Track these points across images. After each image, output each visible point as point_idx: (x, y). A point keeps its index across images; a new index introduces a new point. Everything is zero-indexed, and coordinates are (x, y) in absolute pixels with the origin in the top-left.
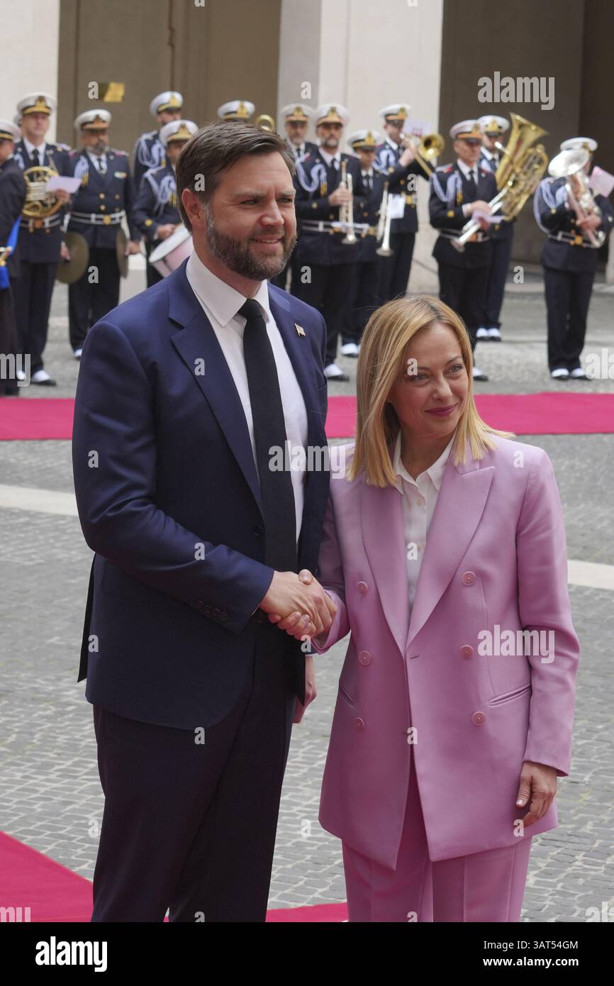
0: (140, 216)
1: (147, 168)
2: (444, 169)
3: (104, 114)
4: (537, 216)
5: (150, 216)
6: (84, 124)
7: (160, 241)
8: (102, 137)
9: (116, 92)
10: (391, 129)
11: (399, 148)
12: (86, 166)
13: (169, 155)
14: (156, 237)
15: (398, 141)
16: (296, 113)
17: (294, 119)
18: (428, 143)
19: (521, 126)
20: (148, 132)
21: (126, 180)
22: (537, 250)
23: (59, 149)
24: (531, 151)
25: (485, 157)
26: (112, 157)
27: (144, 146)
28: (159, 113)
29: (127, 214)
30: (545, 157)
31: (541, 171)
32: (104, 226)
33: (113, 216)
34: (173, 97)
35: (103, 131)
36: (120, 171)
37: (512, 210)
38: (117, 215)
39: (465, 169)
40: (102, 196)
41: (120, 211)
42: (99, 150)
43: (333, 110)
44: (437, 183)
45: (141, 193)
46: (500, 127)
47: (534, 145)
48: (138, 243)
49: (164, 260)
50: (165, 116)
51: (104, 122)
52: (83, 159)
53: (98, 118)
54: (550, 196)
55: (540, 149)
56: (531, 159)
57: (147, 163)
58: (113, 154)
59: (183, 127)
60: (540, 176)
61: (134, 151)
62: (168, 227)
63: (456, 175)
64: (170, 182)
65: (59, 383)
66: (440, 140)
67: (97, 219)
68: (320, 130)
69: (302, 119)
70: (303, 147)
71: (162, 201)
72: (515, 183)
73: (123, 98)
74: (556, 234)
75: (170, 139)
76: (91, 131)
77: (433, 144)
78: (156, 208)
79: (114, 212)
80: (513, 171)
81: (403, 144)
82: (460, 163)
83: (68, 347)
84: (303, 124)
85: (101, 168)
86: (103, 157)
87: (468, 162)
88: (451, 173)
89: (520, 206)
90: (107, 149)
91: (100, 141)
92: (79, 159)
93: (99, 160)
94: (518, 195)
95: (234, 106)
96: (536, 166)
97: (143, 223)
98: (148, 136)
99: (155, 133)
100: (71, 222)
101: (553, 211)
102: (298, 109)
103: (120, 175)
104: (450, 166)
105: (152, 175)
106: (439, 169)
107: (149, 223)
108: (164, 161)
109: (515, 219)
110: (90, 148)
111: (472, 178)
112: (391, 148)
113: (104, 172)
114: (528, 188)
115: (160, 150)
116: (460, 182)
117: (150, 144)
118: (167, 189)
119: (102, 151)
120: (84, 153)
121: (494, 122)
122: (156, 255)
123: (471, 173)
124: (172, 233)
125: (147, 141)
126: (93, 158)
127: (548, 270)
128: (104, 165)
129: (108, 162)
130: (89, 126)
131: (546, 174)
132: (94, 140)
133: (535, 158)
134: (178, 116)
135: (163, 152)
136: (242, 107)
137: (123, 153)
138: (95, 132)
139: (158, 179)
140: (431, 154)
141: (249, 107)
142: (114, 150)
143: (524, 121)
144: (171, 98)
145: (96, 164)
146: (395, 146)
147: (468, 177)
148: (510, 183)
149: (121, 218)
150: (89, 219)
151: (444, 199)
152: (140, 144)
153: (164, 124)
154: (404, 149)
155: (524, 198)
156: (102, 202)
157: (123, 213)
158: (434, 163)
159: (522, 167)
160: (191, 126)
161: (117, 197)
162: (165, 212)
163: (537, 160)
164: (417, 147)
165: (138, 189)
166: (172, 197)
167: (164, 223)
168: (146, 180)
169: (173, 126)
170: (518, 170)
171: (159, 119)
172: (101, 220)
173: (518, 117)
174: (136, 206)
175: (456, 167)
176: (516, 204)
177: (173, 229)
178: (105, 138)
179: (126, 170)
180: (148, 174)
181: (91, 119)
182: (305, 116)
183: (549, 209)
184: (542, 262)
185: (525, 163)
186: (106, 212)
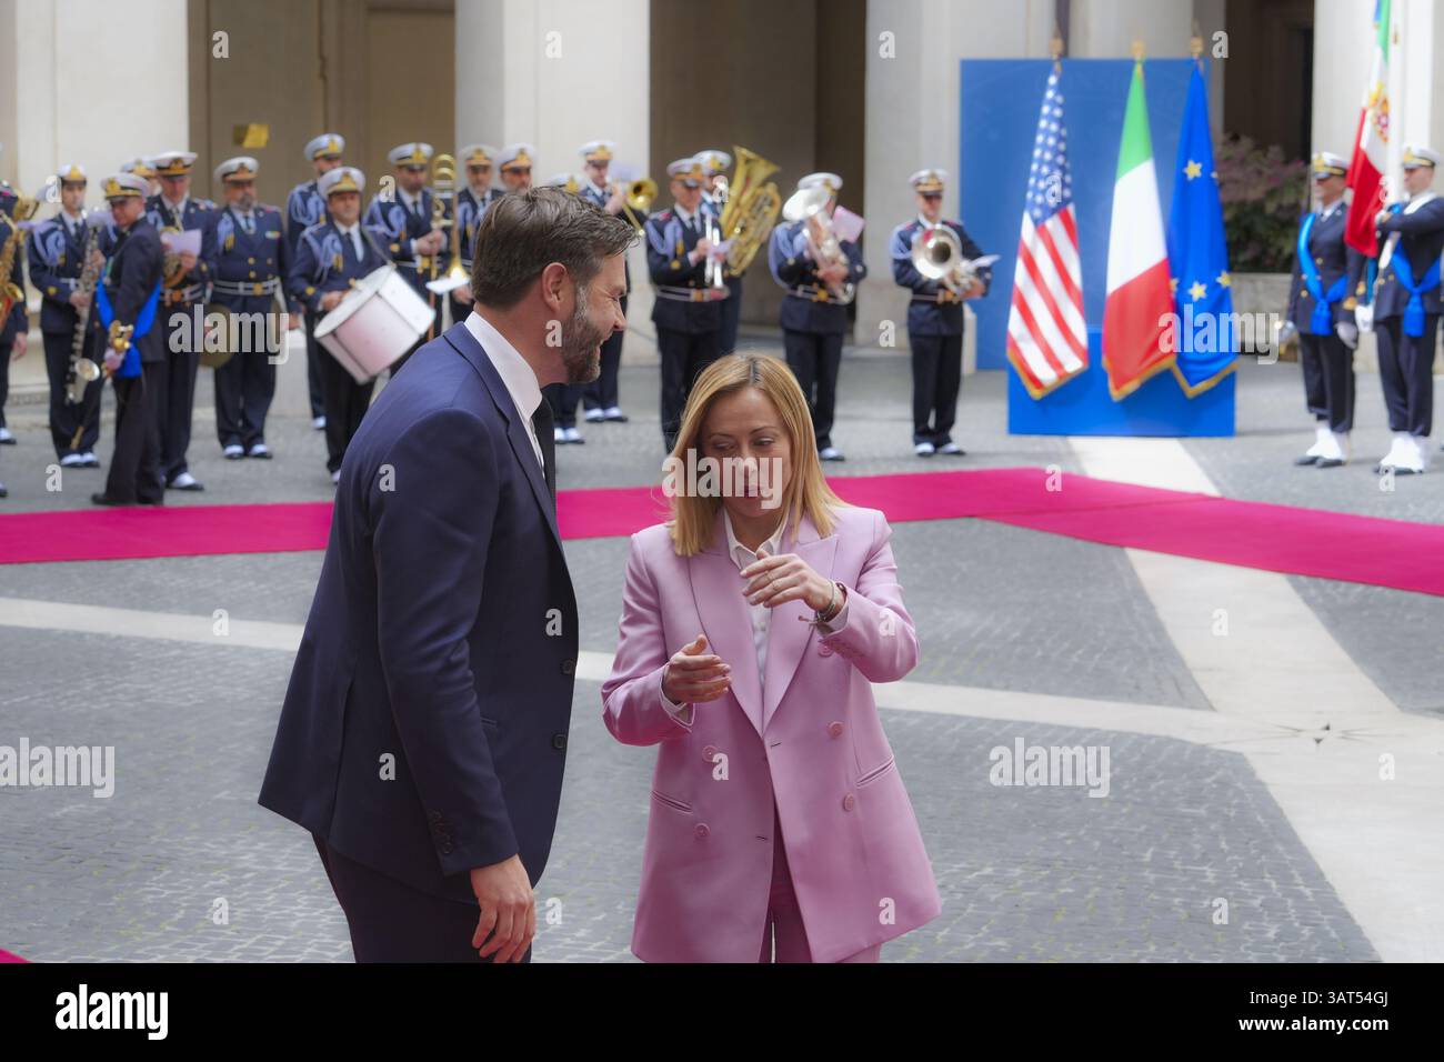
0: (300, 284)
1: (303, 227)
2: (660, 216)
3: (250, 162)
4: (773, 268)
5: (311, 282)
6: (225, 175)
7: (325, 313)
8: (248, 190)
9: (257, 136)
10: (594, 172)
11: (604, 193)
12: (231, 226)
13: (330, 209)
14: (320, 308)
15: (603, 186)
16: (477, 156)
17: (474, 163)
18: (638, 189)
19: (748, 161)
20: (301, 183)
21: (280, 242)
22: (775, 309)
23: (202, 207)
24: (760, 191)
25: (704, 201)
26: (261, 214)
27: (298, 200)
28: (316, 159)
29: (282, 280)
30: (777, 198)
31: (772, 214)
32: (255, 297)
33: (265, 284)
34: (333, 141)
35: (249, 183)
36: (272, 230)
37: (740, 261)
38: (270, 284)
39: (685, 216)
40: (251, 261)
41: (274, 278)
42: (245, 205)
43: (522, 152)
44: (653, 232)
45: (299, 257)
46: (721, 164)
47: (764, 184)
48: (296, 317)
49: (333, 333)
50: (322, 163)
51: (250, 171)
52: (226, 216)
53: (242, 167)
54: (788, 244)
55: (771, 189)
56: (760, 201)
57: (302, 220)
58: (262, 210)
59: (346, 175)
60: (773, 221)
61: (287, 206)
62: (335, 295)
63: (675, 221)
64: (333, 241)
65: (207, 487)
66: (652, 187)
67: (246, 289)
68: (507, 176)
69: (484, 163)
70: (488, 195)
71: (325, 264)
72: (743, 229)
73: (268, 142)
74: (795, 288)
75: (331, 191)
76: (236, 183)
77: (644, 190)
78: (317, 275)
79: (266, 280)
80: (740, 216)
81: (607, 189)
82: (678, 208)
83: (216, 443)
84: (486, 169)
85: (249, 228)
86: (251, 214)
87: (688, 209)
88: (668, 219)
89: (750, 257)
90: (255, 204)
91: (247, 194)
92: (222, 218)
93: (247, 218)
94: (747, 244)
95: (409, 149)
96: (766, 208)
97: (303, 292)
98: (304, 188)
99: (311, 183)
100: (214, 293)
101: (791, 261)
102: (479, 151)
103: (272, 235)
104: (667, 211)
105: (312, 234)
106: (653, 216)
107: (310, 291)
108: (323, 217)
109: (743, 273)
110: (234, 204)
111: (694, 226)
112: (594, 194)
113: (252, 232)
114: (758, 236)
115: (317, 203)
116: (679, 230)
117: (305, 197)
118: (330, 250)
119: (249, 206)
120: (227, 209)
121: (714, 158)
122: (321, 330)
123: (692, 219)
124: (339, 302)
125: (302, 193)
126: (239, 216)
127: (789, 332)
128: (252, 223)
129: (258, 219)
130: (231, 177)
131: (780, 219)
132: (239, 194)
133: (765, 199)
134: (338, 164)
135: (321, 206)
136: (418, 150)
137: (274, 208)
138: (240, 184)
139: (320, 237)
140: (640, 202)
141: (426, 149)
142: (263, 205)
143: (751, 155)
144: (331, 142)
145: (243, 223)
146: (598, 192)
147: (689, 225)
148: (737, 230)
149: (275, 286)
150: (237, 288)
151: (662, 251)
152: (293, 196)
153: (322, 173)
154: (611, 195)
155: (754, 249)
156: (252, 268)
157: (277, 281)
158: (646, 211)
159: (750, 211)
160: (355, 173)
161: (270, 261)
162: (329, 277)
163: (768, 201)
164: (625, 194)
165: (294, 250)
166: (337, 259)
167: (330, 290)
168: (305, 240)
169: (336, 173)
170: (746, 214)
171: (316, 167)
172: (251, 289)
173: (744, 152)
174: (293, 272)
175: (674, 213)
176: (745, 255)
177: (341, 297)
178: (252, 191)
179: (280, 230)
180: (306, 233)
181: (234, 169)
182: (486, 158)
183: (786, 259)
184: (782, 324)
185: (754, 205)
186: (257, 280)
